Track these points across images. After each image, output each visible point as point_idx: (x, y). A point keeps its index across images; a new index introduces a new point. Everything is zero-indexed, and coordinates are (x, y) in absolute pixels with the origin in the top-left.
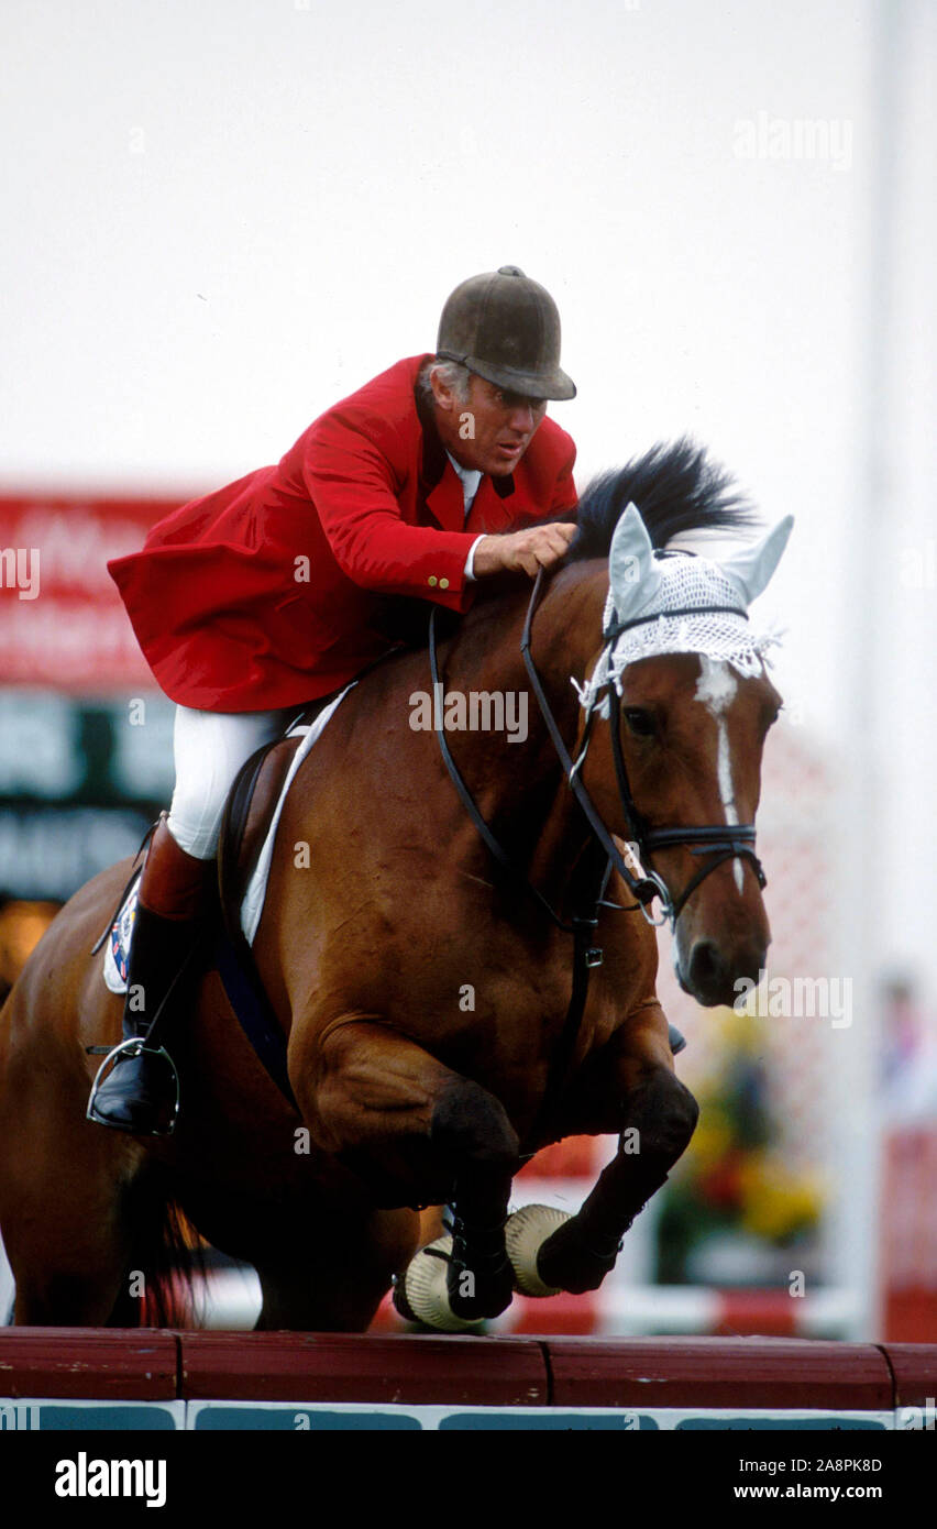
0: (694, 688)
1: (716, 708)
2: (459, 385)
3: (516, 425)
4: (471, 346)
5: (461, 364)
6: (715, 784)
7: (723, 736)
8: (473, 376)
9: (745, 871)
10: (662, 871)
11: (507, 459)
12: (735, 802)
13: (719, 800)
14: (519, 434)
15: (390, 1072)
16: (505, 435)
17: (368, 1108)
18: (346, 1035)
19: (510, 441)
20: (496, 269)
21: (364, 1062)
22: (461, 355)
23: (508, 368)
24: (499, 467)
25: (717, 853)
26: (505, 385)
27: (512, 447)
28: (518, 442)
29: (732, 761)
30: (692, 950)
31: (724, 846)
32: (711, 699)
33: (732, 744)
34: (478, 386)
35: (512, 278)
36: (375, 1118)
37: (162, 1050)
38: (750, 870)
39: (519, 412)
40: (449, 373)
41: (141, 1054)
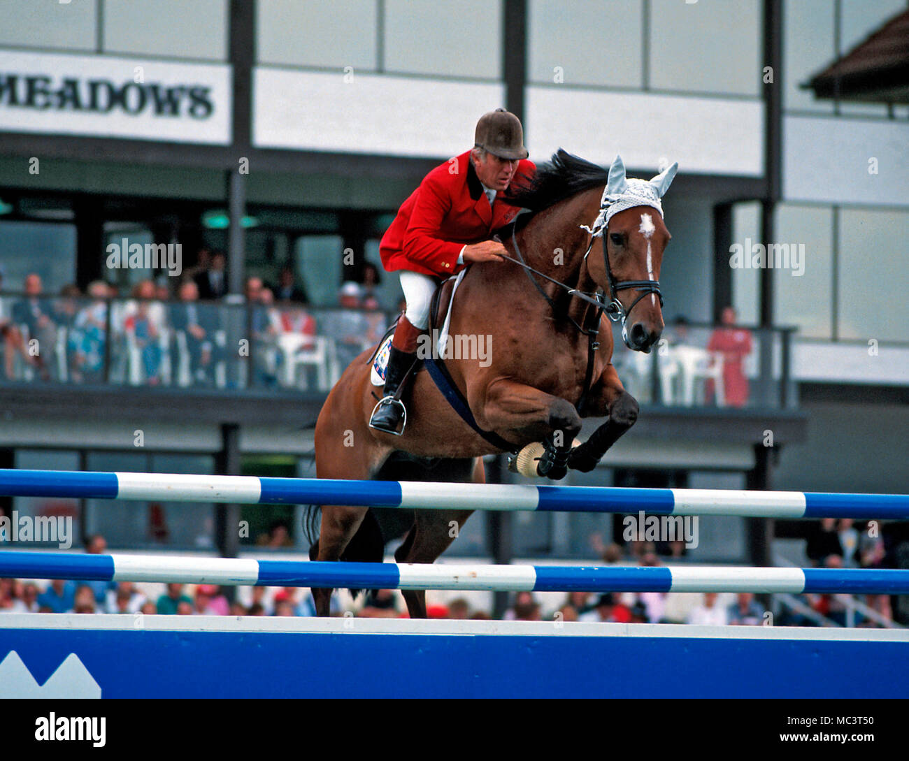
0: (639, 228)
1: (647, 236)
2: (482, 157)
3: (505, 170)
4: (485, 141)
5: (482, 148)
6: (646, 265)
7: (649, 246)
8: (487, 153)
9: (656, 299)
10: (621, 299)
11: (503, 185)
12: (653, 272)
13: (647, 271)
14: (507, 174)
15: (524, 398)
16: (502, 175)
17: (512, 413)
18: (500, 386)
19: (503, 177)
20: (494, 110)
21: (511, 395)
22: (482, 144)
23: (500, 148)
24: (500, 187)
25: (646, 291)
26: (498, 155)
27: (505, 179)
28: (507, 177)
29: (652, 256)
30: (632, 328)
31: (648, 288)
32: (645, 232)
33: (652, 250)
34: (489, 157)
35: (501, 113)
36: (517, 417)
37: (400, 402)
38: (658, 298)
39: (506, 165)
40: (478, 152)
41: (392, 404)
